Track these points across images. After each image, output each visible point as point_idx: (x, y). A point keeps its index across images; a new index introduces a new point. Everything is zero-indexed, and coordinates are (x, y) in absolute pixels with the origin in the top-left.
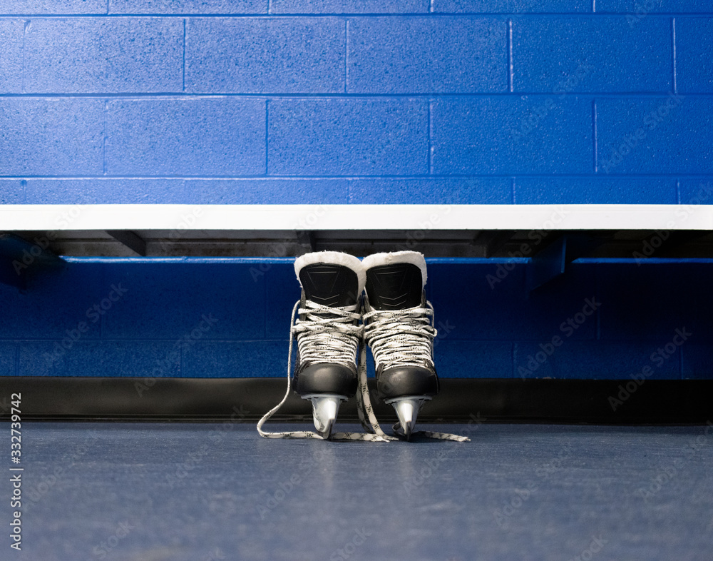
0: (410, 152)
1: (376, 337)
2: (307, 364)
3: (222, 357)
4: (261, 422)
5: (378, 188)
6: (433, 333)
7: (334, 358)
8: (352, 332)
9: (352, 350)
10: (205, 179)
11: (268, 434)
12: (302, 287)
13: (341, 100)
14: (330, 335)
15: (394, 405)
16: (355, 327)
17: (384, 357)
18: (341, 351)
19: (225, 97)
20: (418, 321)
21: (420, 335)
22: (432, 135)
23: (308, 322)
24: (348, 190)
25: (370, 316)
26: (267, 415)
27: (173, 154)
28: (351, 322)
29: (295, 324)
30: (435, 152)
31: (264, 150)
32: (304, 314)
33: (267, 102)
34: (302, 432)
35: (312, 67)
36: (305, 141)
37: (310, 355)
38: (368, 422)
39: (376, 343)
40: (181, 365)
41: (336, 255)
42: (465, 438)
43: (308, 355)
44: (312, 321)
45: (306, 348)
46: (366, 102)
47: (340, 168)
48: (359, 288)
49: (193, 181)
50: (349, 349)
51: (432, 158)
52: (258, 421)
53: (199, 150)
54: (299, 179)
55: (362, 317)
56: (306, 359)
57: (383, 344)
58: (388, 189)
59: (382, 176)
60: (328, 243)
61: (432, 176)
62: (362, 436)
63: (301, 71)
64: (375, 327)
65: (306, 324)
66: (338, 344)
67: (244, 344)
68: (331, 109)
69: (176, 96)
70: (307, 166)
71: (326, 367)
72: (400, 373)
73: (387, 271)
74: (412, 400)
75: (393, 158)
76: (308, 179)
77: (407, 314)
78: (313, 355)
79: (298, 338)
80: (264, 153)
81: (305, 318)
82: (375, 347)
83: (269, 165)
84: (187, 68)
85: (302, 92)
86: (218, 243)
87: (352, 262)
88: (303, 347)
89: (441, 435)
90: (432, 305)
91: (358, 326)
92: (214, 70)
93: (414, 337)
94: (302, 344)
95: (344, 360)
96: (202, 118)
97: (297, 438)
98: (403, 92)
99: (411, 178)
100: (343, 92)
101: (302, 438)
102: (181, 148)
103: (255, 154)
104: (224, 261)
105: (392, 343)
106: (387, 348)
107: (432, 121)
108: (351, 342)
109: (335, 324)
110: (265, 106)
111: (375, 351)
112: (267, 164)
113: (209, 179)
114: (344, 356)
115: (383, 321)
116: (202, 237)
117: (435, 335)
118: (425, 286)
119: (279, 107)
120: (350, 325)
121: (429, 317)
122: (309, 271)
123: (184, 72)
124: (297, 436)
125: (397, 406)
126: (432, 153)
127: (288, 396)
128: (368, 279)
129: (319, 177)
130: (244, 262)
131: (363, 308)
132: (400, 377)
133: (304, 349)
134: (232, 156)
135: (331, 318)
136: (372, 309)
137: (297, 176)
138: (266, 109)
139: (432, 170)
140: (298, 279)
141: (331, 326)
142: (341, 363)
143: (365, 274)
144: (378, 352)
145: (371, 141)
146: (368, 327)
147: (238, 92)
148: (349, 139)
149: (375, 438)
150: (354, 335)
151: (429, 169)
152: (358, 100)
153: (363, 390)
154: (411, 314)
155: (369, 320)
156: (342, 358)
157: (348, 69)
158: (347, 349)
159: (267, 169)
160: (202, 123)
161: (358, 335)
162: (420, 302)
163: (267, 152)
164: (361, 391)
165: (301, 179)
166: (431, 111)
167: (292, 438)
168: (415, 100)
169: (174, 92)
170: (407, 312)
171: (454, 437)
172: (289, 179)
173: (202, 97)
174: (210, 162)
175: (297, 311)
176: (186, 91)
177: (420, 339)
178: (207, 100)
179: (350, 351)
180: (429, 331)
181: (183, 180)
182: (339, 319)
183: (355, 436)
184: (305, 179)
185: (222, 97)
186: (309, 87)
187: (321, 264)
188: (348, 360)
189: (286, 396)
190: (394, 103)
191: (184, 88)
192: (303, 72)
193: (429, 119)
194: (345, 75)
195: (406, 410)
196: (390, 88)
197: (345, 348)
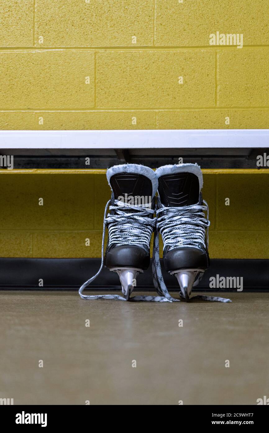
0: (202, 90)
1: (165, 227)
2: (114, 245)
3: (62, 243)
4: (81, 288)
5: (178, 118)
6: (207, 223)
7: (133, 241)
8: (148, 223)
9: (147, 236)
10: (49, 111)
11: (87, 296)
12: (112, 190)
13: (151, 51)
14: (132, 225)
15: (176, 275)
16: (150, 219)
17: (170, 241)
18: (139, 237)
19: (65, 50)
20: (196, 215)
21: (197, 225)
22: (218, 77)
23: (116, 216)
24: (155, 119)
25: (161, 211)
26: (86, 283)
27: (26, 93)
28: (148, 216)
29: (107, 217)
30: (220, 91)
31: (93, 90)
32: (113, 210)
33: (95, 53)
34: (111, 295)
35: (129, 26)
36: (123, 82)
37: (116, 239)
38: (160, 287)
39: (165, 231)
40: (33, 249)
41: (136, 166)
42: (228, 300)
43: (114, 239)
44: (119, 215)
45: (114, 234)
46: (169, 53)
47: (149, 103)
48: (153, 190)
49: (41, 113)
50: (145, 235)
51: (218, 94)
52: (79, 287)
53: (45, 90)
54: (119, 111)
55: (155, 212)
56: (113, 242)
57: (170, 232)
58: (185, 118)
59: (180, 108)
60: (140, 159)
61: (218, 108)
62: (154, 298)
63: (121, 30)
64: (165, 219)
65: (115, 217)
66: (136, 231)
67: (78, 234)
68: (143, 59)
69: (28, 50)
70: (125, 101)
71: (126, 248)
72: (179, 252)
73: (173, 178)
74: (188, 271)
75: (189, 94)
76: (126, 111)
77: (188, 210)
78: (118, 239)
79: (109, 227)
80: (93, 91)
81: (114, 212)
82: (164, 234)
83: (97, 101)
84: (36, 29)
85: (121, 46)
86: (59, 159)
87: (147, 171)
88: (112, 233)
89: (212, 298)
90: (207, 203)
91: (152, 218)
92: (56, 30)
93: (193, 227)
94: (111, 232)
95: (140, 243)
96: (48, 66)
97: (107, 300)
98: (197, 45)
99: (202, 110)
100: (152, 45)
101: (112, 300)
102: (32, 88)
103: (86, 92)
104: (64, 172)
105: (177, 231)
106: (173, 234)
107: (218, 67)
108: (147, 230)
109: (136, 217)
110: (93, 57)
111: (164, 237)
112: (95, 100)
113: (52, 111)
114: (140, 240)
115: (171, 214)
116: (47, 155)
117: (209, 225)
118: (202, 189)
119: (104, 57)
120: (146, 218)
121: (205, 212)
122: (117, 178)
123: (34, 32)
124: (107, 298)
125: (178, 275)
126: (218, 91)
127: (102, 269)
128: (159, 184)
129: (134, 109)
130: (79, 173)
131: (156, 205)
132: (179, 255)
133: (112, 235)
134: (70, 94)
135: (132, 213)
136: (163, 206)
137: (117, 109)
138: (95, 59)
139: (218, 104)
140: (109, 184)
141: (132, 219)
142: (138, 245)
143: (157, 180)
144: (166, 237)
145: (173, 82)
146: (159, 219)
147: (74, 46)
148: (156, 81)
149: (162, 299)
150: (150, 225)
151: (216, 103)
152: (163, 51)
153: (156, 265)
154: (191, 210)
155: (161, 214)
156: (140, 241)
157: (155, 28)
158: (143, 235)
159: (95, 104)
160: (47, 70)
161: (153, 225)
162: (198, 201)
163: (95, 91)
164: (155, 266)
165: (121, 111)
166: (218, 59)
167: (104, 299)
168: (205, 51)
169: (27, 46)
170: (188, 208)
171: (220, 299)
172: (112, 111)
173: (47, 50)
174: (53, 99)
175: (108, 208)
176: (35, 46)
177: (197, 228)
178: (51, 52)
179: (146, 237)
180: (204, 222)
181: (33, 112)
182: (138, 213)
183: (149, 298)
184: (123, 111)
185: (62, 50)
186: (127, 42)
187: (125, 173)
188: (143, 243)
189: (100, 270)
190: (190, 53)
191: (34, 44)
192: (122, 31)
193: (216, 65)
194: (154, 32)
195: (184, 279)
196: (187, 42)
197: (142, 234)
